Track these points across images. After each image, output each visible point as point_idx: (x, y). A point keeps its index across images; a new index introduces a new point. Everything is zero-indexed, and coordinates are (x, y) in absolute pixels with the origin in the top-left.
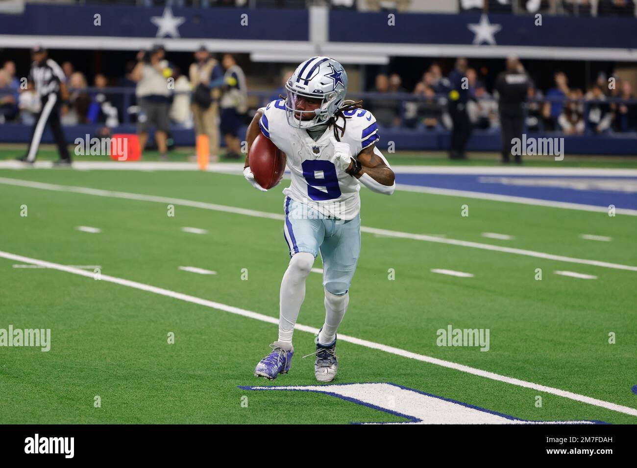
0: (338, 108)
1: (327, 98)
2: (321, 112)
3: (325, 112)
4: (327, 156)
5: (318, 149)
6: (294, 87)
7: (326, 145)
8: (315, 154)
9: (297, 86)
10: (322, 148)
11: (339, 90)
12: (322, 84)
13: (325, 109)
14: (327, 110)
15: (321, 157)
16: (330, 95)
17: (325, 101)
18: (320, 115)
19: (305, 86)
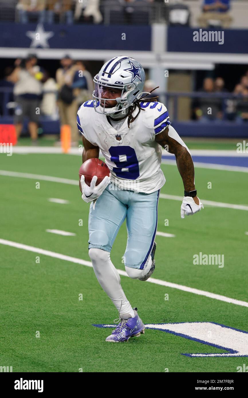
0: (136, 98)
1: (126, 88)
2: (122, 101)
3: (125, 100)
4: (127, 142)
5: (120, 136)
6: (100, 80)
7: (125, 133)
8: (118, 141)
9: (102, 79)
10: (123, 135)
11: (137, 83)
12: (123, 77)
13: (125, 98)
14: (126, 98)
15: (123, 143)
16: (129, 86)
17: (125, 91)
18: (120, 103)
19: (108, 79)
